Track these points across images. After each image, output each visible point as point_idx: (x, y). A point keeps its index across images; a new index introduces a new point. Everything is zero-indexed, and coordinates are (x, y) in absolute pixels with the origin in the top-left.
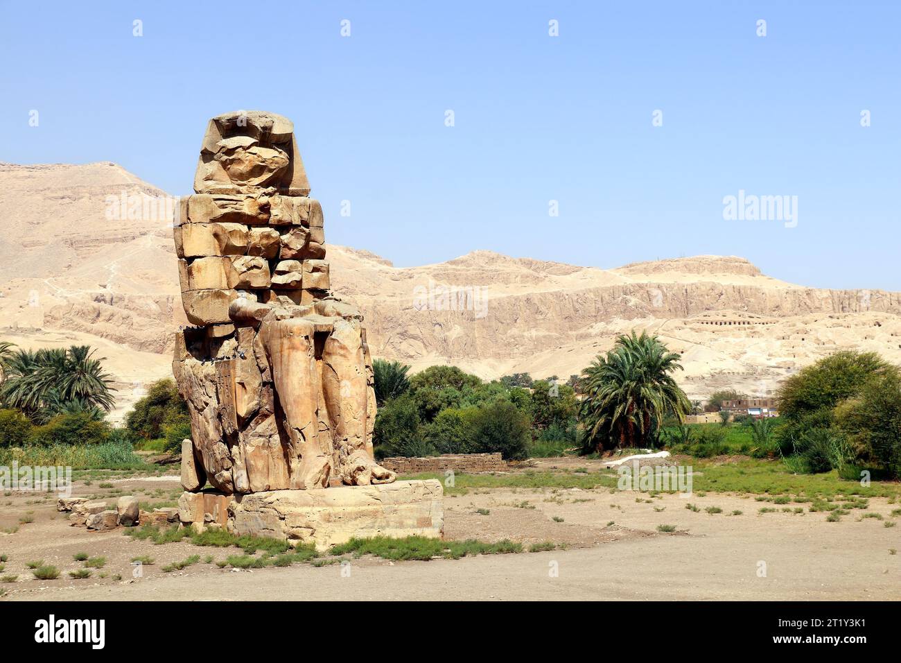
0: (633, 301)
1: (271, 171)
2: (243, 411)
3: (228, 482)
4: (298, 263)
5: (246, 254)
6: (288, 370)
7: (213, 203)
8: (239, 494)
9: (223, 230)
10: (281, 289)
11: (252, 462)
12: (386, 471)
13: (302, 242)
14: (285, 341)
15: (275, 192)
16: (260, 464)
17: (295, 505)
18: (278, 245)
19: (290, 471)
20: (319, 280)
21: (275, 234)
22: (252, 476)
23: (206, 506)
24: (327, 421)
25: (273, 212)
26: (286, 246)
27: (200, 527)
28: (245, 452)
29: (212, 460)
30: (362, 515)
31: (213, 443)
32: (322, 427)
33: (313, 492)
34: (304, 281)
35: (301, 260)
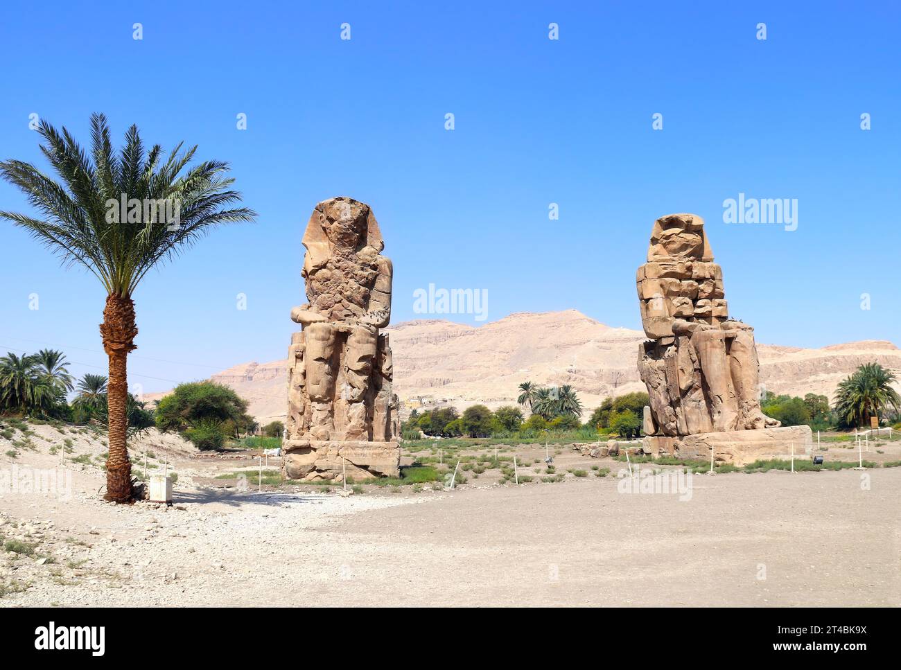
0: (830, 364)
1: (692, 247)
2: (683, 386)
3: (674, 429)
4: (709, 300)
5: (679, 296)
6: (711, 361)
7: (659, 267)
8: (681, 436)
9: (666, 282)
10: (699, 316)
11: (689, 416)
12: (775, 420)
13: (711, 288)
14: (708, 343)
15: (694, 260)
16: (694, 418)
17: (719, 440)
18: (697, 291)
19: (713, 421)
20: (722, 310)
21: (696, 284)
22: (689, 425)
23: (660, 443)
24: (734, 392)
25: (694, 271)
26: (702, 291)
27: (656, 456)
28: (685, 411)
29: (664, 417)
30: (763, 446)
31: (663, 407)
32: (732, 396)
33: (730, 433)
34: (713, 312)
35: (711, 299)
